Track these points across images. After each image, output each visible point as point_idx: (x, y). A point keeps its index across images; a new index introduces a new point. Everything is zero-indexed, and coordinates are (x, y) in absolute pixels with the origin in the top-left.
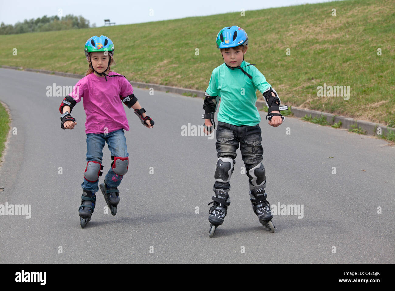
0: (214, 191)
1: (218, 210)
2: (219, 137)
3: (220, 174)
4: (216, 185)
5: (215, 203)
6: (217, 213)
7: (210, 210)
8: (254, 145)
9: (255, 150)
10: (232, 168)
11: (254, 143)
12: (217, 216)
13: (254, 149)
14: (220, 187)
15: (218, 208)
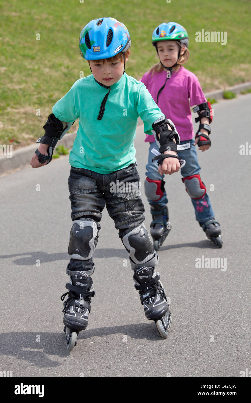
0: (69, 275)
1: (77, 306)
3: (76, 245)
4: (70, 264)
5: (71, 294)
6: (76, 311)
8: (128, 198)
9: (129, 206)
10: (94, 236)
11: (128, 196)
13: (128, 204)
14: (77, 267)
15: (77, 302)
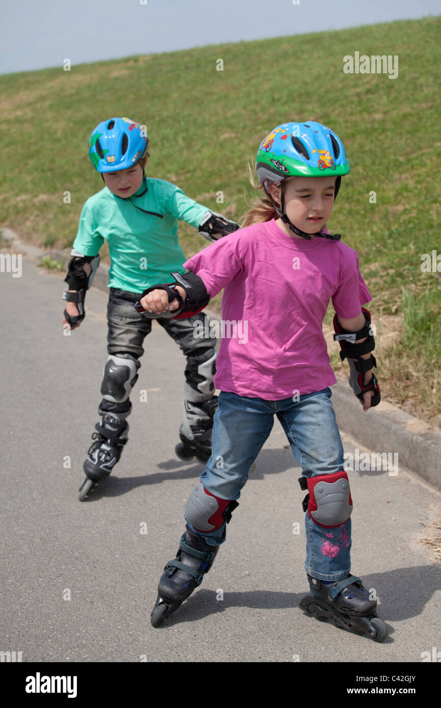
0: (101, 415)
1: (102, 451)
2: (113, 313)
3: (109, 386)
4: (103, 404)
5: (100, 436)
6: (99, 457)
7: (91, 447)
10: (132, 376)
12: (100, 463)
14: (110, 409)
15: (104, 446)
